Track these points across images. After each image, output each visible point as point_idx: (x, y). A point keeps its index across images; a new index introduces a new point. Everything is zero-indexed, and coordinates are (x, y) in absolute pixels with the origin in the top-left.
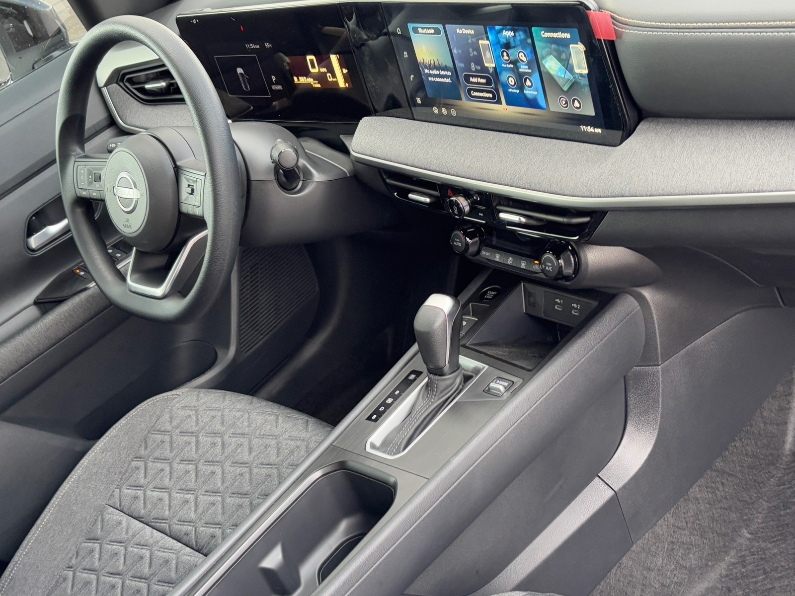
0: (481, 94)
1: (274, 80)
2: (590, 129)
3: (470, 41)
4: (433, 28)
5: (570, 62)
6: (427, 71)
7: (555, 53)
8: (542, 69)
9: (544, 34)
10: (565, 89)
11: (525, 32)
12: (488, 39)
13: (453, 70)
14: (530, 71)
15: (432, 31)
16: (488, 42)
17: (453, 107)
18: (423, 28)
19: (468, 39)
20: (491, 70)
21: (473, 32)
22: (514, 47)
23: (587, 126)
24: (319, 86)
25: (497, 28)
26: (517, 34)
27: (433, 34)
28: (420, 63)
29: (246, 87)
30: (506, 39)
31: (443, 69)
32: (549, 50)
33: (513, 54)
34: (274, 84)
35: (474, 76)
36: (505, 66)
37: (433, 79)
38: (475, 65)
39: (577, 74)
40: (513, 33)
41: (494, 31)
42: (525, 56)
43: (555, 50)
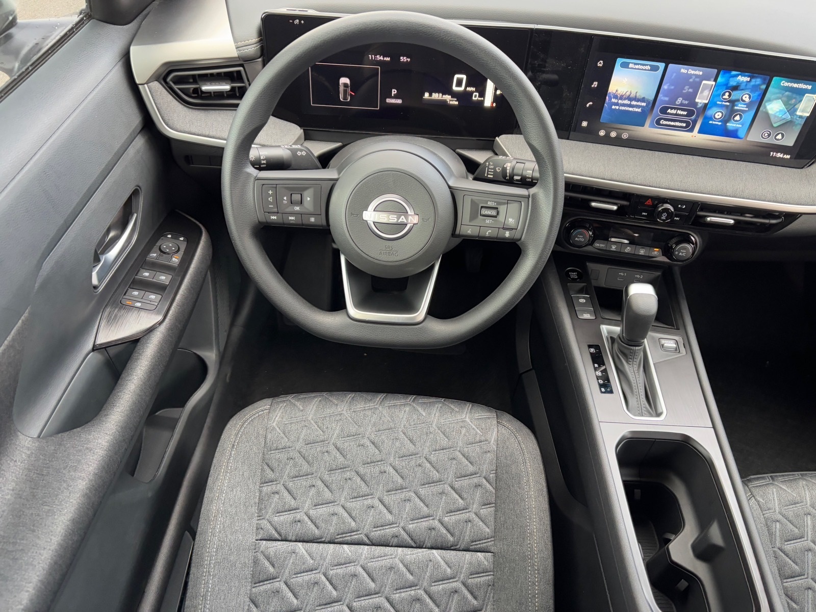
0: (672, 123)
1: (393, 93)
2: (779, 155)
3: (691, 80)
4: (650, 65)
5: (796, 107)
6: (613, 100)
7: (785, 99)
8: (761, 109)
9: (783, 83)
10: (775, 125)
11: (765, 80)
12: (715, 80)
13: (651, 102)
14: (747, 109)
15: (649, 67)
16: (714, 83)
17: (626, 131)
18: (635, 64)
19: (691, 78)
21: (701, 73)
22: (742, 90)
23: (777, 152)
24: (457, 103)
25: (734, 73)
26: (753, 80)
27: (648, 70)
28: (610, 93)
29: (345, 98)
30: (738, 83)
31: (638, 100)
32: (781, 95)
33: (736, 95)
34: (391, 97)
35: (675, 109)
36: (720, 103)
37: (617, 107)
38: (683, 99)
39: (797, 115)
40: (748, 79)
41: (727, 75)
42: (750, 98)
43: (788, 96)
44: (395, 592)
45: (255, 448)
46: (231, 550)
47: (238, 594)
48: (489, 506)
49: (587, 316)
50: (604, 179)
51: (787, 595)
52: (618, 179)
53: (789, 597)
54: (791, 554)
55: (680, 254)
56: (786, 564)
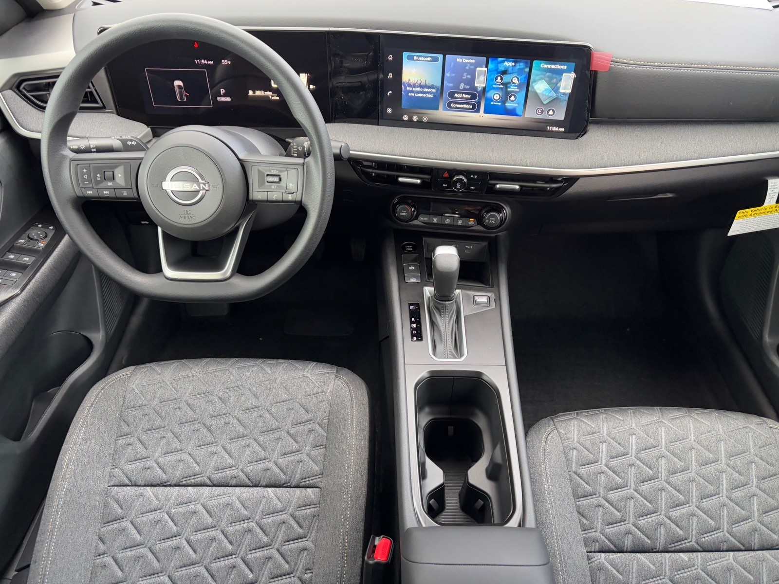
0: (461, 106)
1: (222, 92)
2: (555, 129)
3: (467, 68)
4: (431, 57)
5: (558, 85)
6: (408, 88)
7: (547, 79)
8: (530, 89)
9: (543, 66)
10: (545, 102)
11: (527, 63)
12: (487, 66)
13: (440, 89)
14: (519, 90)
15: (430, 59)
16: (486, 69)
17: (425, 115)
18: (419, 56)
19: (467, 66)
20: (479, 89)
21: (474, 61)
22: (510, 73)
23: (553, 126)
24: (278, 98)
25: (500, 59)
26: (518, 65)
27: (430, 61)
28: (404, 82)
29: (182, 98)
30: (505, 68)
31: (428, 87)
32: (543, 76)
33: (507, 78)
34: (221, 96)
35: (460, 93)
36: (496, 86)
37: (413, 95)
38: (465, 85)
39: (561, 93)
40: (513, 64)
41: (495, 62)
42: (518, 80)
43: (549, 77)
44: (230, 525)
45: (113, 407)
46: (81, 493)
47: (86, 532)
48: (320, 447)
49: (413, 280)
50: (405, 156)
51: (579, 512)
52: (416, 155)
53: (581, 514)
54: (585, 476)
55: (491, 222)
56: (579, 485)
